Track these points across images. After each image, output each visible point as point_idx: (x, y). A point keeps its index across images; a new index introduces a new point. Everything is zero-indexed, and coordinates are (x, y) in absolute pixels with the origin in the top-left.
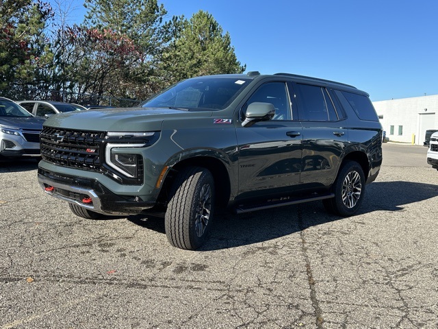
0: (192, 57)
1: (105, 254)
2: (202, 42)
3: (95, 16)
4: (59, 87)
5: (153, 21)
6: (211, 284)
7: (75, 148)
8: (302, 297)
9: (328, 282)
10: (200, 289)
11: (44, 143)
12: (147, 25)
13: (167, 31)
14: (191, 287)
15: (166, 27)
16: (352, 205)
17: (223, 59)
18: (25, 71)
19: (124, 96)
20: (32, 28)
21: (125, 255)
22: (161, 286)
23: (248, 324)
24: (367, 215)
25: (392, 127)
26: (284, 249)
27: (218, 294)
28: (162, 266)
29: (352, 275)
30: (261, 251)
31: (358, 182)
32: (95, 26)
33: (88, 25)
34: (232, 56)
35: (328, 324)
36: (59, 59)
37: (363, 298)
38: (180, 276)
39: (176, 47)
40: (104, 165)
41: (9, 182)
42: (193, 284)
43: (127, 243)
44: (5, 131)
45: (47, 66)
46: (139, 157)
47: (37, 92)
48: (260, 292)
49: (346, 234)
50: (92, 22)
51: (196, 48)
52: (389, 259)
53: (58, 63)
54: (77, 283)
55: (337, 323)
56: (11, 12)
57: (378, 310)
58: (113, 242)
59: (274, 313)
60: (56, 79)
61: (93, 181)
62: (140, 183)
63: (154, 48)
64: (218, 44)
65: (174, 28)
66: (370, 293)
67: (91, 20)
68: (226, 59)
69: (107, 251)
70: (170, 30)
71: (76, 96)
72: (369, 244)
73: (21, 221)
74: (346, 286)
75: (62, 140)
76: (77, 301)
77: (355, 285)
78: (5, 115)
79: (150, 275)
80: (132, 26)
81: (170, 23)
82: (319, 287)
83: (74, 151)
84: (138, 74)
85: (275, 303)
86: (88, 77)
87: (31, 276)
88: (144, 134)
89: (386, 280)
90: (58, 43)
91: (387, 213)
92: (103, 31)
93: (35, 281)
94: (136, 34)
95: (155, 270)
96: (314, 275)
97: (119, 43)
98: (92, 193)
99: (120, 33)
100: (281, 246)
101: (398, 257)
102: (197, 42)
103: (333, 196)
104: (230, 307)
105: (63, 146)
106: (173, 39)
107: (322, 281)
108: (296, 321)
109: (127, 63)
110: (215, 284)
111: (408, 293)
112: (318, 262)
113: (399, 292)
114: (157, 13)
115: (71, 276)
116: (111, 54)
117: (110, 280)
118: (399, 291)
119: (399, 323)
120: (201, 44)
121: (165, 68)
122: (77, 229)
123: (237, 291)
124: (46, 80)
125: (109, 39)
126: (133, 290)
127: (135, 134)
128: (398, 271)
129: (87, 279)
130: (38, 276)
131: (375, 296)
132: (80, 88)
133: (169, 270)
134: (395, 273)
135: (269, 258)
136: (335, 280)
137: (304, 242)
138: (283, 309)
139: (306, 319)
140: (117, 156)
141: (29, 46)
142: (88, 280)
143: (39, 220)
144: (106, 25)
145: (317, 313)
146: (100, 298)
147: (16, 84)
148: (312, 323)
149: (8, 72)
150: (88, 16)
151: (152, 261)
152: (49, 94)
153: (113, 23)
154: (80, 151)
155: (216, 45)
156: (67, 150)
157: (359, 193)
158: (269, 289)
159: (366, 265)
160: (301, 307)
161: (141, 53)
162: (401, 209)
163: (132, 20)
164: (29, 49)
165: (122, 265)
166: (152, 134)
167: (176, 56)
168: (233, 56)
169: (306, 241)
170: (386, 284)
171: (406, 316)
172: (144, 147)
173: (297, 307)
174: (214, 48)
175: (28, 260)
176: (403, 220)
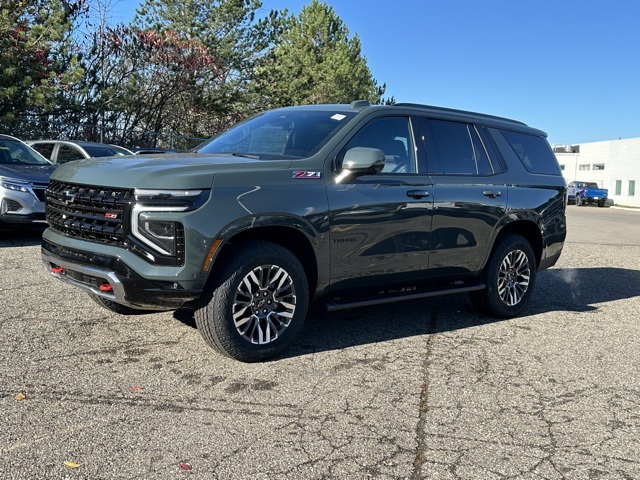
0: (300, 73)
1: (132, 364)
2: (316, 49)
3: (152, 10)
4: (95, 120)
5: (240, 19)
6: (276, 408)
7: (90, 211)
8: (404, 428)
9: (448, 408)
10: (259, 414)
11: (52, 204)
12: (230, 24)
13: (262, 34)
14: (247, 412)
15: (260, 28)
16: (514, 301)
17: (349, 76)
18: (42, 96)
19: (195, 133)
20: (52, 31)
21: (160, 366)
22: (204, 410)
23: (317, 461)
24: (538, 316)
25: (619, 183)
26: (397, 362)
27: (282, 421)
28: (211, 383)
29: (486, 399)
30: (360, 365)
31: (525, 267)
32: (151, 26)
33: (140, 25)
34: (362, 70)
35: (430, 465)
36: (95, 77)
37: (493, 432)
38: (234, 396)
39: (274, 57)
40: (129, 236)
41: (10, 261)
42: (250, 407)
43: (167, 350)
44: (7, 185)
45: (77, 87)
46: (179, 225)
47: (62, 127)
48: (344, 420)
49: (497, 343)
50: (148, 19)
51: (306, 60)
52: (550, 380)
53: (93, 83)
54: (86, 402)
55: (445, 464)
56: (24, 6)
57: (509, 449)
58: (147, 347)
59: (357, 448)
60: (90, 108)
61: (114, 259)
62: (179, 264)
63: (240, 60)
64: (341, 53)
65: (273, 29)
66: (506, 425)
67: (145, 17)
68: (354, 75)
69: (137, 360)
70: (265, 32)
71: (120, 133)
72: (527, 357)
73: (19, 317)
74: (473, 415)
75: (72, 201)
76: (80, 426)
77: (487, 414)
78: (10, 162)
79: (191, 394)
80: (206, 26)
81: (267, 21)
82: (434, 415)
83: (89, 216)
84: (215, 100)
85: (362, 435)
86: (138, 105)
87: (22, 392)
88: (187, 193)
89: (535, 408)
90: (94, 52)
91: (571, 314)
92: (163, 33)
93: (26, 398)
94: (213, 39)
95: (200, 388)
96: (430, 399)
97: (187, 53)
98: (112, 276)
99: (189, 36)
100: (394, 359)
101: (565, 377)
102: (309, 50)
103: (483, 287)
104: (295, 439)
105: (74, 209)
106: (272, 45)
107: (440, 407)
108: (385, 459)
109: (200, 82)
110: (282, 408)
111: (564, 427)
112: (442, 381)
113: (550, 426)
114: (246, 6)
115: (78, 393)
116: (175, 69)
117: (133, 399)
118: (550, 424)
119: (536, 466)
120: (315, 52)
121: (257, 90)
122: (99, 329)
123: (312, 418)
124: (76, 109)
125: (172, 45)
126: (163, 413)
127: (173, 193)
128: (559, 397)
129: (100, 397)
130: (32, 392)
131: (512, 430)
132: (127, 120)
133: (220, 389)
134: (554, 399)
135: (370, 374)
136: (459, 407)
137: (429, 353)
138: (371, 443)
139: (402, 457)
140: (147, 224)
141: (50, 57)
142: (102, 399)
143: (45, 316)
144: (168, 24)
145: (420, 449)
146: (114, 423)
147: (29, 115)
148: (408, 462)
149: (15, 97)
150: (141, 10)
151: (197, 376)
152: (80, 129)
153: (179, 21)
154: (97, 217)
155: (338, 54)
156: (80, 214)
157: (527, 284)
158: (359, 417)
159: (513, 388)
160: (398, 442)
161: (220, 67)
162: (594, 308)
163: (208, 17)
164: (50, 62)
165: (154, 380)
166: (198, 193)
167: (274, 72)
168: (365, 71)
169: (433, 352)
170: (535, 414)
171: (548, 458)
172: (185, 211)
173: (392, 441)
174: (335, 57)
175: (20, 371)
176: (592, 325)
